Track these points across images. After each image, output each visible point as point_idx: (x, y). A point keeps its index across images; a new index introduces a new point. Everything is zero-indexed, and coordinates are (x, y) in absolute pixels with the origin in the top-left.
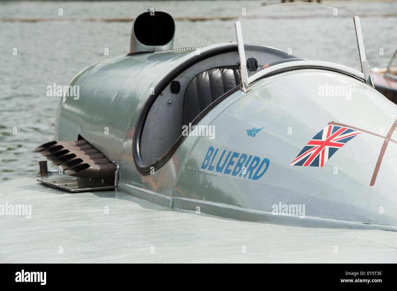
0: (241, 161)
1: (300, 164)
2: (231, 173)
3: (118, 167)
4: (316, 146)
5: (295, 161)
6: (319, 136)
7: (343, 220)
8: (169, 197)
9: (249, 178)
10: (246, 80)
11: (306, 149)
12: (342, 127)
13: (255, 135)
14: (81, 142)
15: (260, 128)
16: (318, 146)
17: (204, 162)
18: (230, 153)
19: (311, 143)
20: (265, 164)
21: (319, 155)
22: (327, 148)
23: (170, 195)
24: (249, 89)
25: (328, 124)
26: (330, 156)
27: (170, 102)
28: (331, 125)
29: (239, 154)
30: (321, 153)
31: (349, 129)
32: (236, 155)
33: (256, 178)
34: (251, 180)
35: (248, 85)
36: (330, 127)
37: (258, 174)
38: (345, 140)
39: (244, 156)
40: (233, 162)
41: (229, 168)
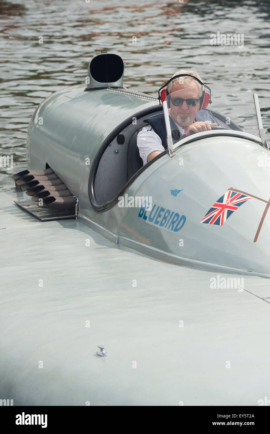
0: (166, 216)
1: (207, 222)
2: (159, 224)
3: (78, 201)
4: (219, 208)
5: (203, 219)
6: (221, 200)
7: (234, 267)
8: (115, 236)
9: (171, 230)
10: (171, 147)
11: (212, 210)
12: (238, 193)
13: (176, 195)
14: (49, 171)
15: (180, 190)
16: (220, 209)
17: (140, 212)
18: (159, 207)
19: (215, 205)
20: (183, 220)
21: (220, 216)
22: (226, 210)
23: (116, 234)
24: (174, 154)
25: (228, 190)
26: (228, 217)
27: (117, 151)
28: (230, 191)
29: (165, 209)
30: (221, 214)
31: (243, 195)
32: (163, 210)
33: (176, 230)
34: (173, 232)
35: (173, 151)
36: (230, 192)
37: (178, 228)
38: (239, 204)
39: (169, 211)
40: (161, 216)
41: (158, 220)
